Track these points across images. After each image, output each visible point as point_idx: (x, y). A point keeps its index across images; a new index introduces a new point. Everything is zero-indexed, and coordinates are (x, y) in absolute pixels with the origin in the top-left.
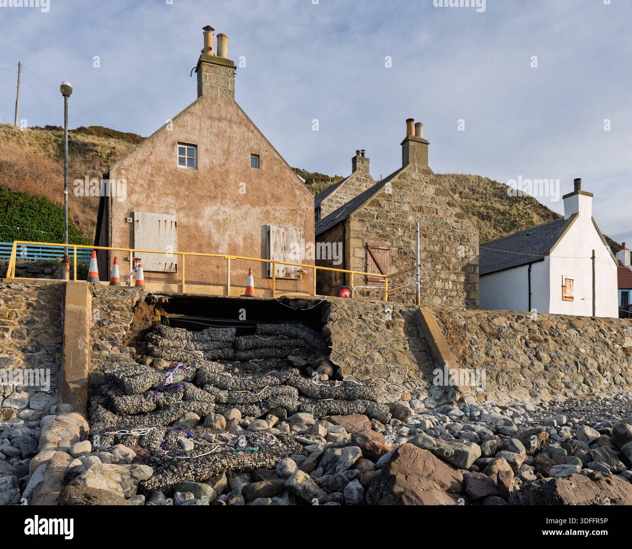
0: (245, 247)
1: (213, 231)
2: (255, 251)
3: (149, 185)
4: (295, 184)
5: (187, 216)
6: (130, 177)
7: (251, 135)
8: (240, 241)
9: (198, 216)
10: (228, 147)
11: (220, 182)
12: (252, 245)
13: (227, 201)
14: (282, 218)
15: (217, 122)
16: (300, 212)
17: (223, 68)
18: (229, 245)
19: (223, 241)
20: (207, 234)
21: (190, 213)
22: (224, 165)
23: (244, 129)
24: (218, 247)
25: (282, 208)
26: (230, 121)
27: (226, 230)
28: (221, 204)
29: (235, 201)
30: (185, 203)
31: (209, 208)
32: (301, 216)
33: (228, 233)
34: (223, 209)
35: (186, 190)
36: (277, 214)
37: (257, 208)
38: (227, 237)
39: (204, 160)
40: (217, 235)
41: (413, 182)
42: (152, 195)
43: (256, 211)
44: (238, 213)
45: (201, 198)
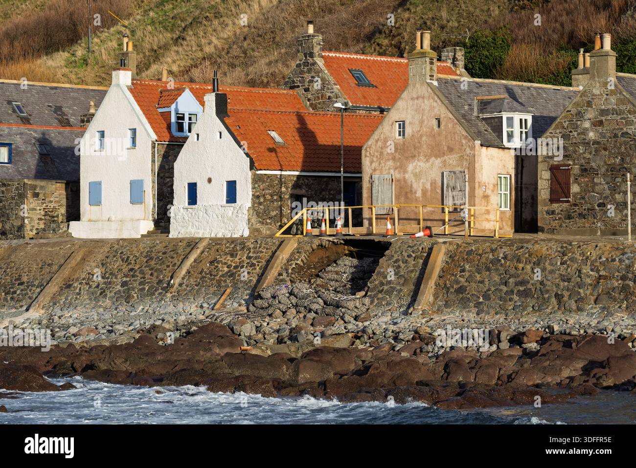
0: (432, 190)
1: (414, 181)
2: (437, 192)
3: (380, 155)
4: (463, 135)
5: (400, 172)
6: (371, 152)
7: (435, 104)
8: (428, 186)
9: (405, 172)
10: (422, 117)
11: (417, 145)
12: (435, 188)
13: (422, 158)
14: (454, 164)
15: (416, 101)
16: (465, 157)
17: (420, 59)
18: (422, 190)
19: (418, 188)
20: (410, 184)
21: (402, 171)
22: (419, 131)
23: (431, 101)
24: (416, 193)
25: (454, 156)
26: (423, 98)
27: (421, 179)
28: (418, 160)
29: (425, 157)
30: (398, 164)
31: (411, 165)
32: (466, 159)
33: (422, 181)
34: (419, 164)
35: (399, 155)
36: (451, 162)
37: (439, 159)
38: (421, 185)
39: (408, 131)
40: (416, 183)
41: (594, 97)
42: (382, 162)
43: (438, 162)
44: (428, 165)
45: (407, 158)
